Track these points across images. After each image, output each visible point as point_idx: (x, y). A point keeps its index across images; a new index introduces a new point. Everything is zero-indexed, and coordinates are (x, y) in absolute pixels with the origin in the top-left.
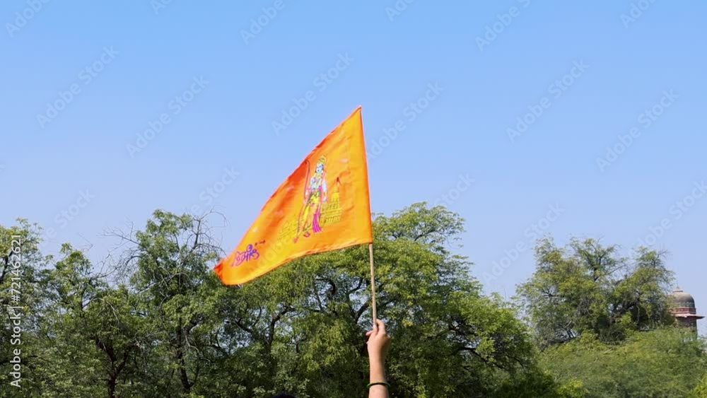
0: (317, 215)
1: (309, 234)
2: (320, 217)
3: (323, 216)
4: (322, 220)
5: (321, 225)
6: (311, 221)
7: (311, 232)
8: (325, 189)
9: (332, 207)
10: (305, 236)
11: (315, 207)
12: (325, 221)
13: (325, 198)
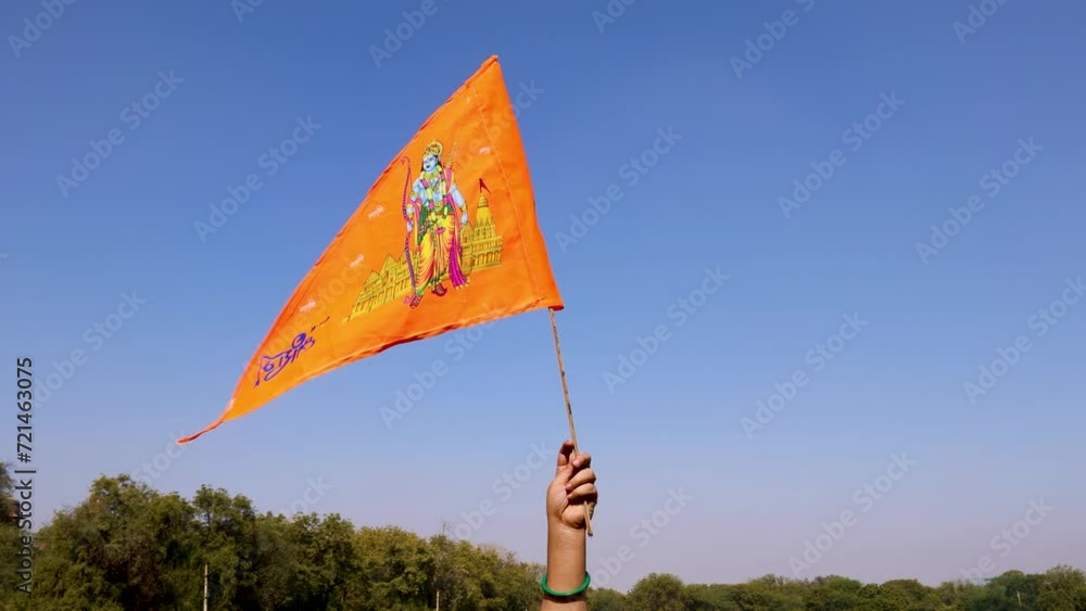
0: (455, 249)
1: (445, 291)
2: (461, 256)
3: (467, 253)
4: (467, 258)
5: (465, 270)
6: (443, 261)
7: (448, 284)
8: (459, 200)
9: (481, 236)
10: (435, 292)
11: (447, 236)
12: (472, 264)
13: (464, 219)
